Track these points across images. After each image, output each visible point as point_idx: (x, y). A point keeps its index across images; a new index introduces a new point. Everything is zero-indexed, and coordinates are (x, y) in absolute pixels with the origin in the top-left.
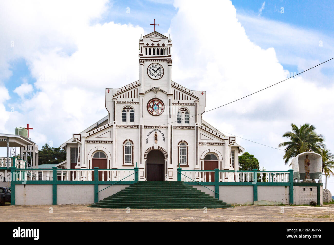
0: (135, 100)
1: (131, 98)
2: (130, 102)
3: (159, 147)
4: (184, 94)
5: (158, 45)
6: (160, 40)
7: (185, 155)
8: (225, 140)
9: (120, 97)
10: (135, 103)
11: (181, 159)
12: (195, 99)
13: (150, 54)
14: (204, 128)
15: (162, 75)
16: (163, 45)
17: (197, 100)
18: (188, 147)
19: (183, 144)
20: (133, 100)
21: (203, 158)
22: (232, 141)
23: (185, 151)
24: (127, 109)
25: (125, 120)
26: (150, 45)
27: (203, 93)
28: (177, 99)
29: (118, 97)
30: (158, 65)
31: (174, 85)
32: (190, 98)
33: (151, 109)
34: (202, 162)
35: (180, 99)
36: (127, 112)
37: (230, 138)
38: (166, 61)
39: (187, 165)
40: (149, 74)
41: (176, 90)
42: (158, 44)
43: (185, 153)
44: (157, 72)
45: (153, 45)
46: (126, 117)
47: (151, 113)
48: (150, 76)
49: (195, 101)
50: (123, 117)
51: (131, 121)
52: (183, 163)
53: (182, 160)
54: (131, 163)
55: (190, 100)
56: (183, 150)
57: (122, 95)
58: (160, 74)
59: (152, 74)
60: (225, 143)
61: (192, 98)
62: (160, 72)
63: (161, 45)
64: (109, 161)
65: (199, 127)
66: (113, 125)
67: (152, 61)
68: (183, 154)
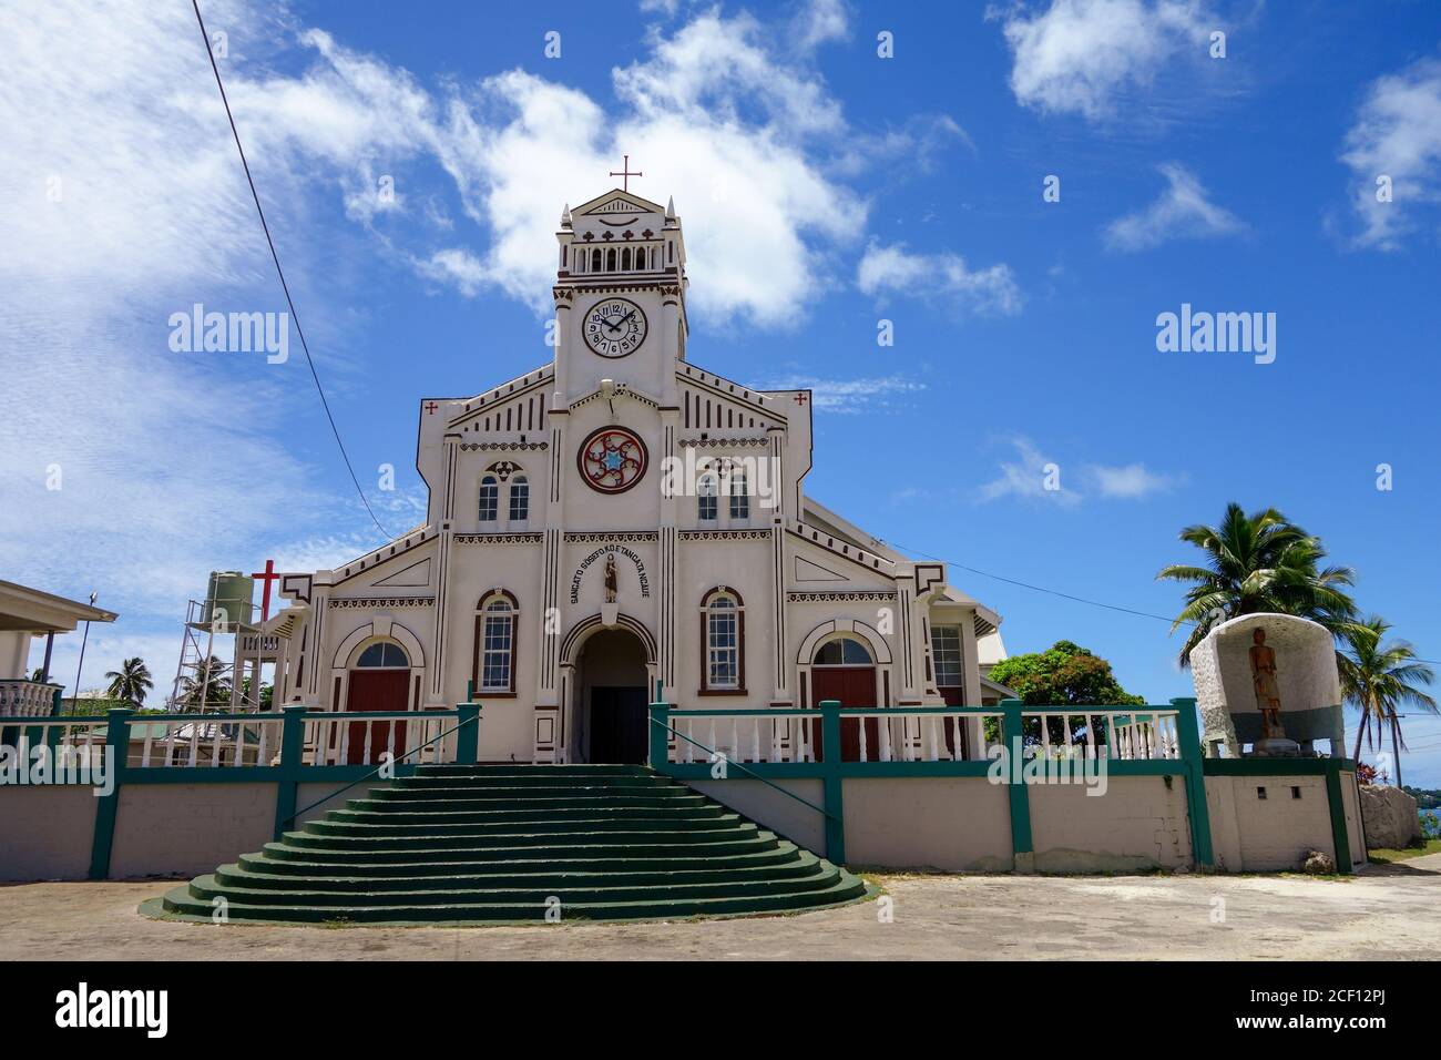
0: (534, 436)
1: (519, 429)
2: (513, 447)
3: (621, 617)
4: (726, 406)
5: (628, 235)
6: (636, 220)
7: (732, 648)
8: (898, 580)
9: (477, 429)
10: (533, 446)
11: (717, 662)
12: (769, 423)
13: (597, 267)
14: (808, 532)
15: (639, 338)
16: (648, 234)
17: (777, 425)
18: (742, 614)
19: (722, 603)
20: (523, 439)
21: (805, 656)
22: (929, 581)
23: (732, 630)
24: (500, 471)
25: (493, 516)
26: (598, 236)
27: (800, 399)
28: (698, 426)
29: (466, 430)
30: (625, 306)
31: (684, 373)
32: (752, 420)
33: (594, 469)
34: (803, 675)
35: (708, 426)
36: (499, 483)
37: (920, 570)
38: (655, 288)
39: (738, 688)
40: (591, 339)
41: (694, 392)
42: (628, 231)
43: (732, 637)
44: (619, 330)
45: (608, 236)
46: (494, 504)
47: (593, 483)
48: (592, 344)
49: (768, 430)
50: (483, 504)
51: (513, 516)
52: (725, 680)
53: (721, 667)
54: (505, 684)
55: (752, 425)
56: (723, 627)
57: (481, 420)
58: (630, 335)
59: (600, 337)
60: (900, 593)
61: (758, 419)
62: (632, 329)
63: (638, 235)
64: (418, 678)
65: (786, 530)
66: (438, 536)
67: (601, 292)
68: (722, 642)
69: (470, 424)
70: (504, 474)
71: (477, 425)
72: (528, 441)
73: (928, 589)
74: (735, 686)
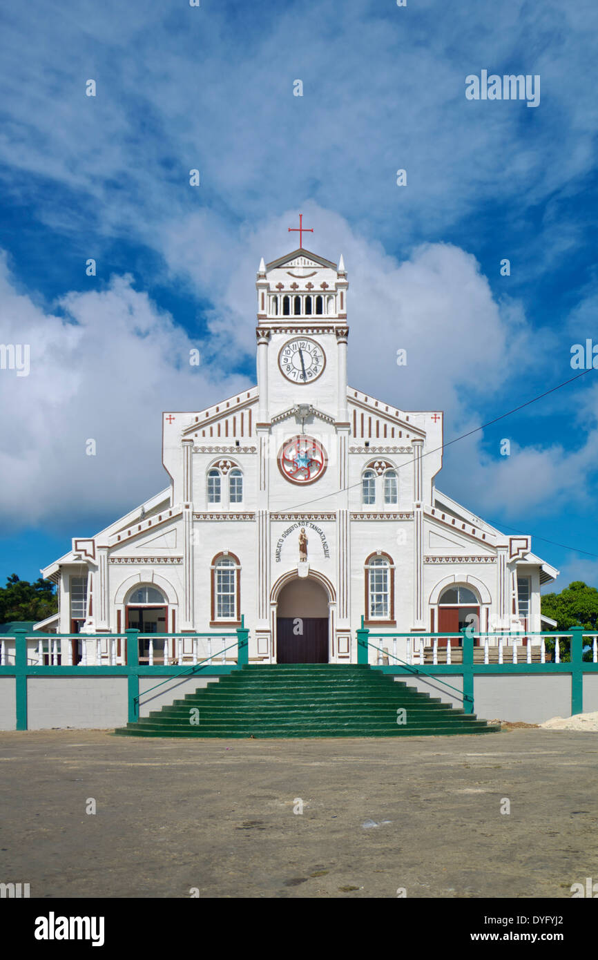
0: (245, 442)
1: (235, 435)
2: (231, 449)
3: (310, 571)
4: (382, 422)
5: (310, 286)
6: (315, 273)
7: (385, 593)
8: (499, 549)
9: (204, 435)
10: (246, 449)
11: (375, 602)
12: (413, 436)
13: (286, 312)
14: (439, 514)
15: (320, 370)
16: (324, 286)
17: (418, 437)
18: (393, 571)
19: (379, 562)
20: (238, 444)
21: (435, 599)
22: (519, 549)
23: (386, 581)
24: (222, 467)
25: (218, 499)
26: (287, 288)
27: (435, 418)
28: (362, 436)
29: (196, 436)
30: (309, 343)
31: (353, 396)
32: (400, 433)
33: (288, 468)
34: (433, 611)
35: (370, 436)
36: (221, 476)
37: (513, 541)
38: (331, 331)
39: (389, 620)
40: (284, 369)
41: (360, 411)
42: (310, 284)
43: (385, 586)
45: (295, 286)
46: (218, 491)
47: (289, 478)
48: (286, 373)
49: (413, 441)
50: (210, 490)
51: (232, 499)
52: (380, 614)
53: (378, 605)
54: (233, 615)
55: (400, 436)
56: (379, 578)
57: (207, 429)
59: (291, 368)
60: (499, 557)
61: (405, 432)
62: (315, 362)
63: (317, 288)
64: (174, 611)
65: (424, 513)
66: (182, 513)
67: (291, 332)
68: (379, 588)
69: (200, 432)
70: (225, 469)
71: (204, 432)
72: (241, 445)
73: (518, 554)
74: (387, 618)
